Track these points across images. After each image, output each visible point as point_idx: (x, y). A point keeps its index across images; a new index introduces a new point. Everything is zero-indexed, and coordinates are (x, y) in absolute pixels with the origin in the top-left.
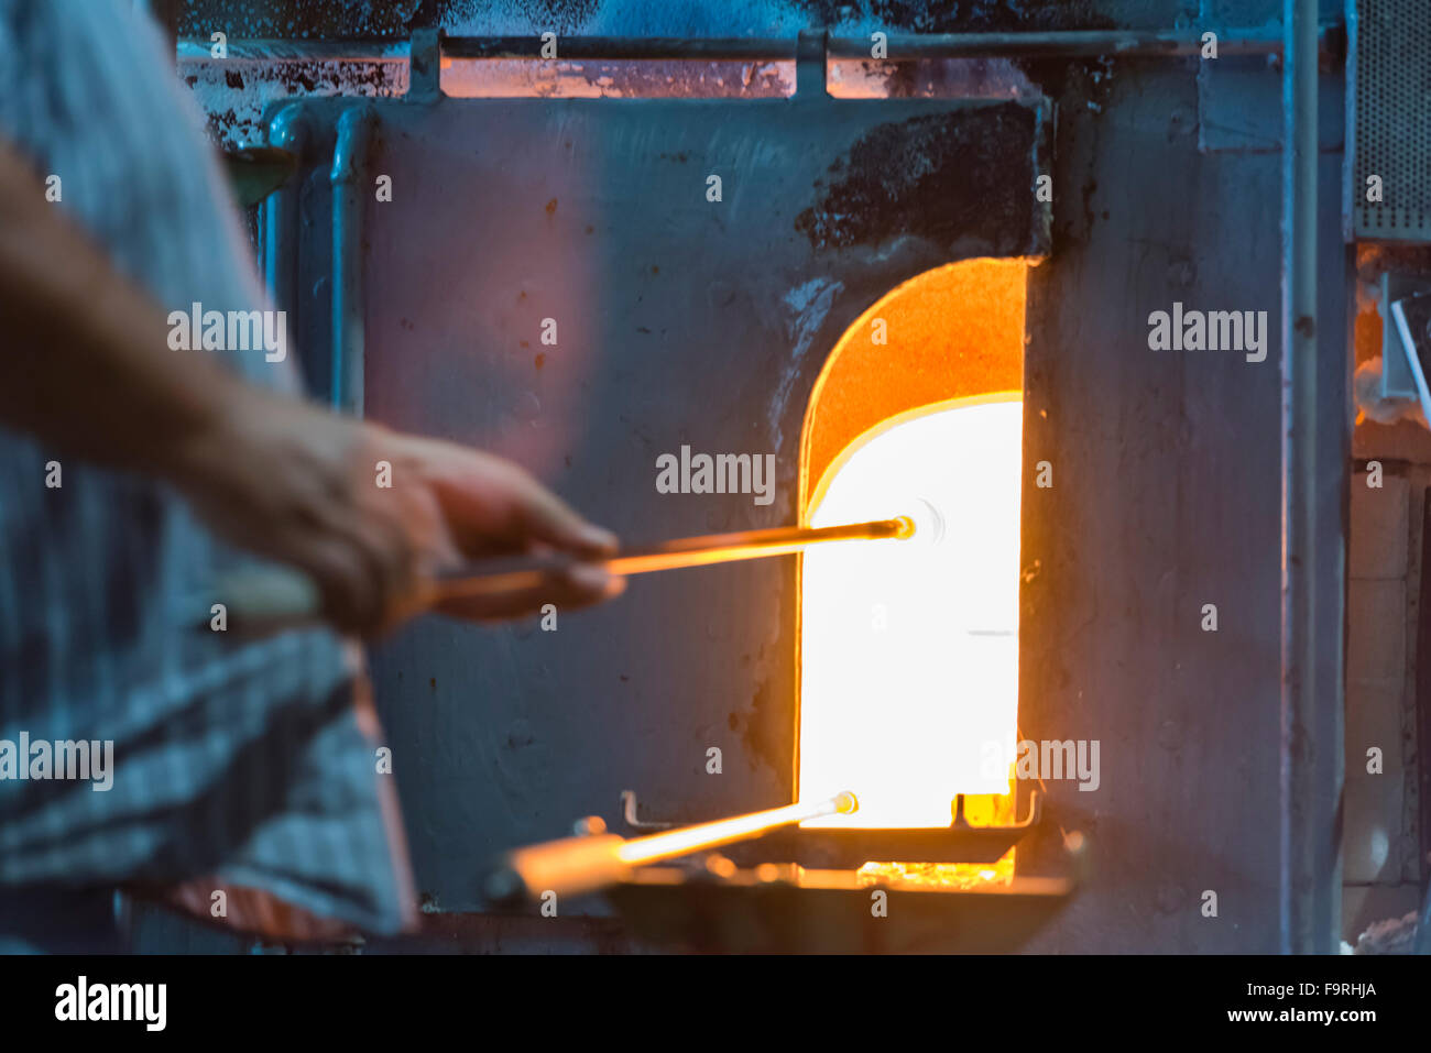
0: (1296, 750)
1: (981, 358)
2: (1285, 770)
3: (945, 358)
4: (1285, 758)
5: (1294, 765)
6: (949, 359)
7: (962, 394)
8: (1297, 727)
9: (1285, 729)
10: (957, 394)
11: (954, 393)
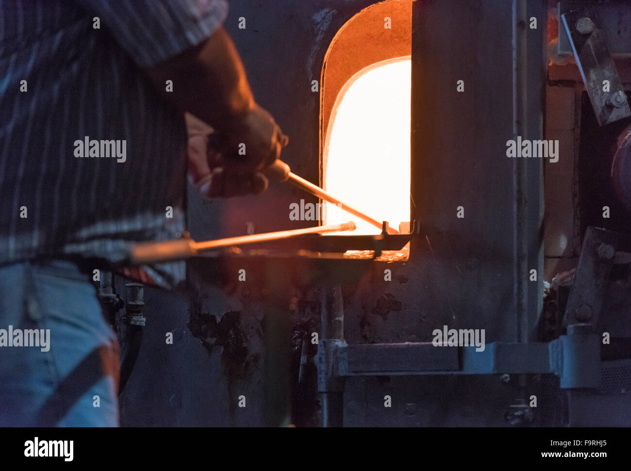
0: (519, 201)
1: (404, 41)
2: (515, 210)
3: (390, 41)
4: (515, 205)
5: (518, 207)
6: (391, 42)
7: (397, 56)
8: (520, 192)
9: (515, 193)
10: (395, 56)
11: (393, 55)
